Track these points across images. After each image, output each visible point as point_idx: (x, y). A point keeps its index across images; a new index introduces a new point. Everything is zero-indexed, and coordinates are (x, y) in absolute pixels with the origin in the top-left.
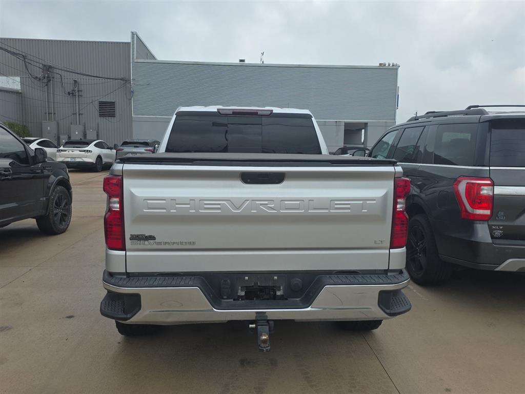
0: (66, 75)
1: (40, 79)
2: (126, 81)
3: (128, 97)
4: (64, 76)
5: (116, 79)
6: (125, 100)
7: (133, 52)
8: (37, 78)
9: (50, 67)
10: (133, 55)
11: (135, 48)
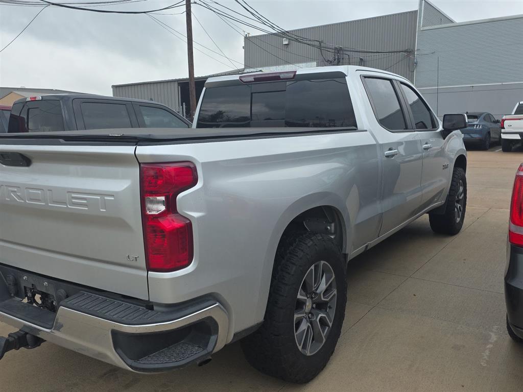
0: (354, 55)
1: (331, 62)
2: (410, 52)
3: (411, 70)
4: (353, 56)
5: (400, 52)
6: (408, 73)
7: (420, 20)
8: (329, 61)
9: (341, 49)
10: (420, 22)
11: (422, 16)
